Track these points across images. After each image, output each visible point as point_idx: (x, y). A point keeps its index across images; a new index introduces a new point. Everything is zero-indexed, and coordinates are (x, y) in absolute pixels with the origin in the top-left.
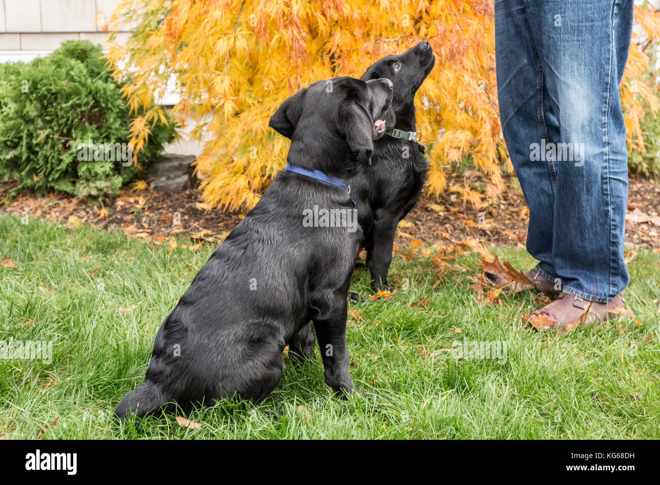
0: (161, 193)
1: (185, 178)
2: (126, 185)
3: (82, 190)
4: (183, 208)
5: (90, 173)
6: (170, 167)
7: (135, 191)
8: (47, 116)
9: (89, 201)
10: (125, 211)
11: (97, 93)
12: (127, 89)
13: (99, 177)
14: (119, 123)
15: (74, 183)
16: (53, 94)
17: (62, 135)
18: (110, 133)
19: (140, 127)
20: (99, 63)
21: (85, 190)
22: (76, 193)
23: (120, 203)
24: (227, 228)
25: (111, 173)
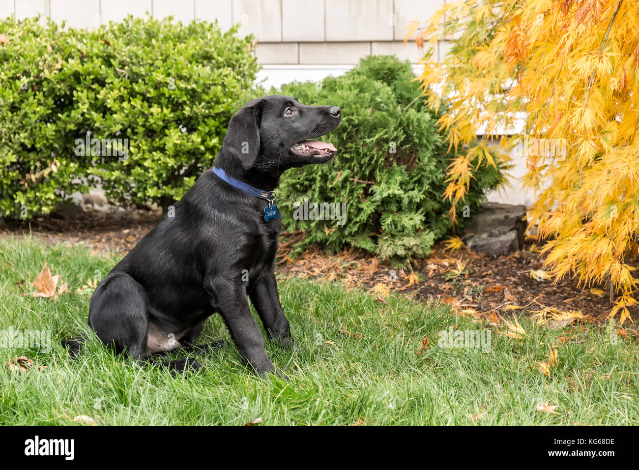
0: (482, 255)
1: (512, 235)
2: (439, 243)
3: (386, 249)
4: (514, 276)
5: (396, 228)
6: (493, 220)
7: (448, 251)
8: (346, 153)
9: (393, 263)
10: (439, 277)
11: (408, 125)
12: (445, 120)
13: (407, 232)
14: (434, 164)
15: (375, 239)
16: (354, 126)
17: (363, 177)
18: (423, 176)
19: (461, 168)
20: (411, 86)
21: (390, 248)
22: (377, 251)
23: (432, 266)
24: (576, 306)
25: (422, 228)
